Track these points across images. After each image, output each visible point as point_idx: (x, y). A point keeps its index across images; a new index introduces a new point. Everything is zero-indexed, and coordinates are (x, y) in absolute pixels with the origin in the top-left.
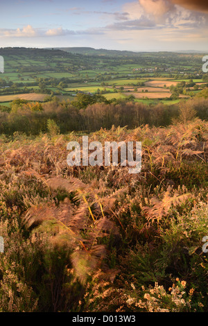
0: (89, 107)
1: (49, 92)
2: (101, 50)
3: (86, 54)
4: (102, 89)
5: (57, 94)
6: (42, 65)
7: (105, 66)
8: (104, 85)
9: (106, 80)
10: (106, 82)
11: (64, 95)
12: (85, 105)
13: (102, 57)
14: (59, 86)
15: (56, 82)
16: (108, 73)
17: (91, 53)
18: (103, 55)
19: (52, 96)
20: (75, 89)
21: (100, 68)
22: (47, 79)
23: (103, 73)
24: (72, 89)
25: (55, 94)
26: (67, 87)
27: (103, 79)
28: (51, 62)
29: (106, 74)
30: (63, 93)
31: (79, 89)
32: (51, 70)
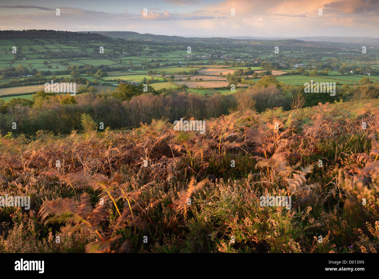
0: (134, 99)
1: (83, 82)
2: (147, 35)
3: (130, 39)
4: (149, 78)
5: (94, 84)
6: (76, 51)
7: (152, 52)
8: (151, 73)
9: (153, 67)
10: (153, 70)
11: (103, 84)
12: (129, 96)
13: (149, 43)
14: (96, 75)
15: (93, 70)
16: (155, 60)
17: (135, 38)
18: (149, 40)
19: (88, 86)
20: (117, 78)
21: (146, 54)
22: (81, 67)
23: (150, 60)
24: (113, 78)
25: (91, 84)
26: (106, 75)
27: (150, 67)
28: (87, 47)
29: (153, 61)
30: (102, 82)
31: (122, 78)
32: (87, 56)
